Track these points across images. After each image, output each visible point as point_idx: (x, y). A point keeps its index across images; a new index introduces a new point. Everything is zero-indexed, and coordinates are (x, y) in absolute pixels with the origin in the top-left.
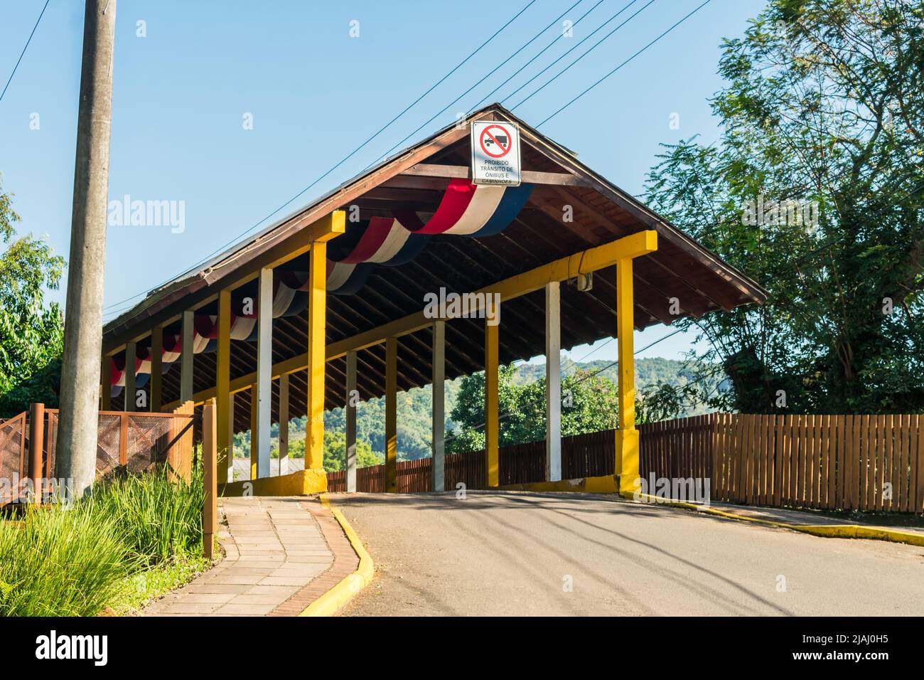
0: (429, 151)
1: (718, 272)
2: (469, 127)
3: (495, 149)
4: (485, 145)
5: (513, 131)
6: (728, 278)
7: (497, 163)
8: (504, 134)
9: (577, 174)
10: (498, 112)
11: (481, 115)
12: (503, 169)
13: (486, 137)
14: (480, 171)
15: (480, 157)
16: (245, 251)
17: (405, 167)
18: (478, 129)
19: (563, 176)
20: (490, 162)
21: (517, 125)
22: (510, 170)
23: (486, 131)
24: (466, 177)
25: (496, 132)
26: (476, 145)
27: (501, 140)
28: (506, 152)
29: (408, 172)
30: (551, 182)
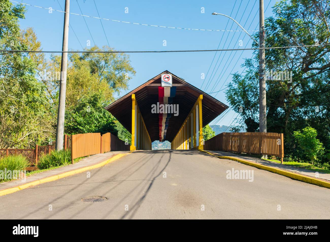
0: (152, 81)
1: (217, 103)
2: (161, 75)
3: (166, 80)
4: (164, 79)
5: (170, 76)
6: (219, 104)
7: (167, 82)
8: (168, 76)
9: (185, 84)
10: (167, 72)
11: (164, 73)
12: (168, 84)
13: (165, 77)
14: (163, 85)
15: (163, 82)
16: (114, 103)
17: (147, 85)
18: (163, 76)
19: (181, 84)
20: (165, 82)
21: (171, 74)
22: (170, 84)
23: (164, 76)
24: (160, 86)
25: (167, 76)
26: (162, 79)
27: (168, 78)
28: (169, 80)
29: (148, 86)
30: (179, 86)
